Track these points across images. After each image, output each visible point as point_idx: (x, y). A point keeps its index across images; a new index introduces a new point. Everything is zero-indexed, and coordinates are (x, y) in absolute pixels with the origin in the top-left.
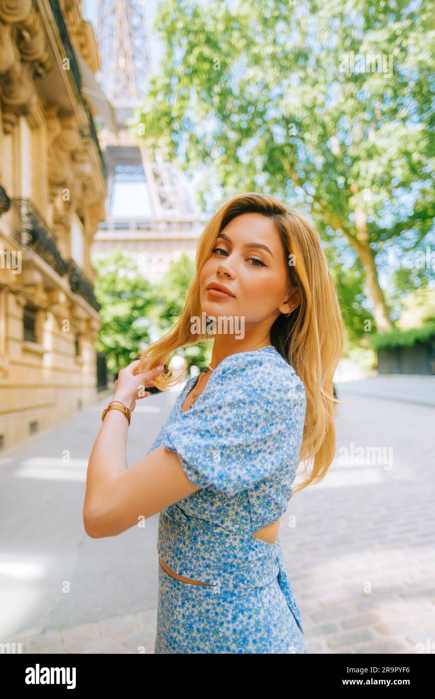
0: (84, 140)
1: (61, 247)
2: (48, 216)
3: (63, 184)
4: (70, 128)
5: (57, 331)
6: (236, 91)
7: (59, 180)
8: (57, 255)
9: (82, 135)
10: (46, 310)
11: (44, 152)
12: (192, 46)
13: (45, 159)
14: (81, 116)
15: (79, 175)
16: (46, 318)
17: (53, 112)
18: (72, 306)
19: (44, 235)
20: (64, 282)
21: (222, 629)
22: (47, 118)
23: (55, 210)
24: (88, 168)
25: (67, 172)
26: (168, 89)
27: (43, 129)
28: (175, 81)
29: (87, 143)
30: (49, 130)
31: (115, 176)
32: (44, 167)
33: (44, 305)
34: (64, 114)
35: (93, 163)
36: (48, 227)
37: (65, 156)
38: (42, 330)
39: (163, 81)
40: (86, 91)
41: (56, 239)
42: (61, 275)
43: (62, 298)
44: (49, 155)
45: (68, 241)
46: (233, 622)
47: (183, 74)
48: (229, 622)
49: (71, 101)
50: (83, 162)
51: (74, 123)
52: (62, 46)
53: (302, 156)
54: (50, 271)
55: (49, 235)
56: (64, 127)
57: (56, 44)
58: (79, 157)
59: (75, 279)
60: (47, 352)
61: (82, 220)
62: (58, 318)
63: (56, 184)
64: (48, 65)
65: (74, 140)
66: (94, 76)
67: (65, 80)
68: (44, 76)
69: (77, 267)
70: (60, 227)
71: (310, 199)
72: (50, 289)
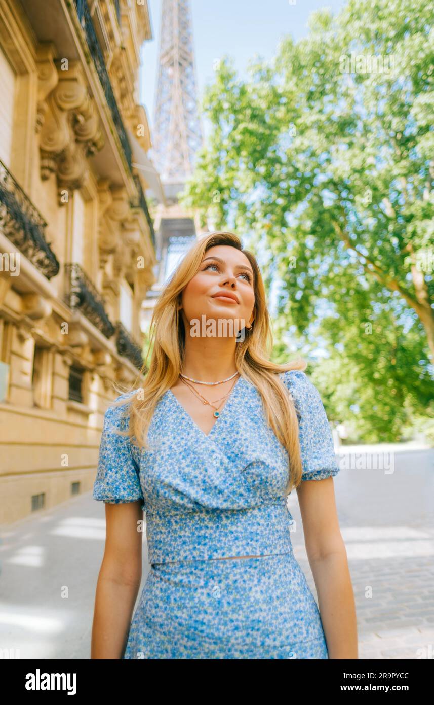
0: (134, 210)
1: (110, 310)
2: (98, 281)
3: (112, 251)
4: (121, 199)
5: (102, 391)
6: (284, 159)
7: (109, 247)
8: (104, 318)
9: (132, 206)
10: (92, 371)
11: (96, 222)
12: (237, 122)
13: (96, 228)
14: (131, 189)
15: (128, 243)
16: (93, 379)
17: (106, 186)
18: (119, 368)
19: (93, 298)
20: (111, 344)
21: (252, 594)
22: (100, 191)
23: (105, 275)
24: (138, 236)
25: (116, 240)
26: (217, 163)
27: (96, 203)
28: (223, 154)
29: (137, 213)
30: (101, 202)
31: (170, 247)
32: (96, 236)
33: (91, 366)
34: (115, 187)
35: (142, 233)
36: (96, 291)
37: (115, 225)
38: (89, 390)
39: (211, 155)
40: (136, 166)
41: (105, 302)
42: (108, 337)
43: (108, 359)
44: (100, 224)
45: (116, 305)
46: (259, 585)
47: (231, 147)
48: (256, 586)
49: (121, 174)
50: (133, 230)
51: (124, 195)
52: (114, 128)
53: (352, 218)
54: (97, 332)
55: (98, 299)
56: (114, 199)
57: (109, 126)
58: (127, 226)
59: (122, 341)
60: (92, 412)
61: (132, 286)
62: (103, 378)
63: (106, 251)
64: (100, 144)
65: (124, 210)
66: (146, 154)
67: (116, 156)
68: (96, 153)
69: (125, 330)
70: (108, 291)
71: (363, 261)
72: (96, 350)
